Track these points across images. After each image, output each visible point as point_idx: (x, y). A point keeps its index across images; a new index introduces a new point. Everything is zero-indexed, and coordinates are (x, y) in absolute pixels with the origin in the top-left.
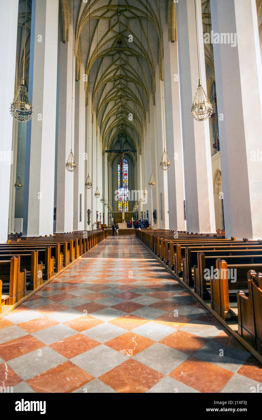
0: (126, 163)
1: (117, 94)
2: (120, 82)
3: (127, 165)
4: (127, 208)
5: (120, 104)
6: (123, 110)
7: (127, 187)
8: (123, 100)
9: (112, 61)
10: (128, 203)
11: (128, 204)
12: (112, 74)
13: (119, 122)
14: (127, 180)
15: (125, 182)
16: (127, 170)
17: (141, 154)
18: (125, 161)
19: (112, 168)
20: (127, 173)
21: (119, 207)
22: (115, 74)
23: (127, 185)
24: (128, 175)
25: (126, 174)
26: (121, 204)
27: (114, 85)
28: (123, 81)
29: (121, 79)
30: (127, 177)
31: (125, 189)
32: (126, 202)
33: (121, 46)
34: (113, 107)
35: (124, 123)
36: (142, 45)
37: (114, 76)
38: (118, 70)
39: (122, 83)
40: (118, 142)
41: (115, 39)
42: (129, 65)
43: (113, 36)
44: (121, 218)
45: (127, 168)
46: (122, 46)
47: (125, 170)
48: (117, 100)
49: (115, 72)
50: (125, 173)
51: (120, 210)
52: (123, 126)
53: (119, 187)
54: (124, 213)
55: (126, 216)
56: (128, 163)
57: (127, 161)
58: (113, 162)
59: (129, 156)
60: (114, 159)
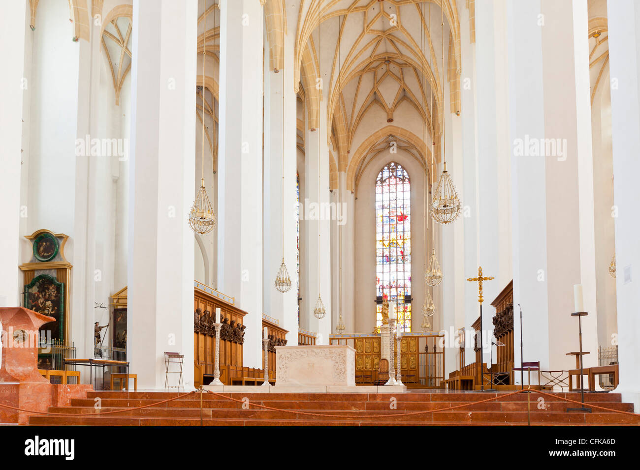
0: (403, 180)
3: (407, 186)
4: (404, 327)
7: (406, 257)
10: (411, 312)
11: (408, 315)
14: (408, 235)
15: (400, 242)
16: (408, 203)
18: (399, 173)
20: (407, 211)
23: (408, 251)
24: (409, 218)
25: (403, 218)
30: (408, 226)
31: (400, 266)
32: (402, 310)
40: (373, 101)
45: (408, 195)
47: (400, 203)
50: (399, 214)
53: (379, 259)
56: (409, 180)
57: (405, 174)
58: (360, 177)
59: (413, 155)
60: (362, 166)
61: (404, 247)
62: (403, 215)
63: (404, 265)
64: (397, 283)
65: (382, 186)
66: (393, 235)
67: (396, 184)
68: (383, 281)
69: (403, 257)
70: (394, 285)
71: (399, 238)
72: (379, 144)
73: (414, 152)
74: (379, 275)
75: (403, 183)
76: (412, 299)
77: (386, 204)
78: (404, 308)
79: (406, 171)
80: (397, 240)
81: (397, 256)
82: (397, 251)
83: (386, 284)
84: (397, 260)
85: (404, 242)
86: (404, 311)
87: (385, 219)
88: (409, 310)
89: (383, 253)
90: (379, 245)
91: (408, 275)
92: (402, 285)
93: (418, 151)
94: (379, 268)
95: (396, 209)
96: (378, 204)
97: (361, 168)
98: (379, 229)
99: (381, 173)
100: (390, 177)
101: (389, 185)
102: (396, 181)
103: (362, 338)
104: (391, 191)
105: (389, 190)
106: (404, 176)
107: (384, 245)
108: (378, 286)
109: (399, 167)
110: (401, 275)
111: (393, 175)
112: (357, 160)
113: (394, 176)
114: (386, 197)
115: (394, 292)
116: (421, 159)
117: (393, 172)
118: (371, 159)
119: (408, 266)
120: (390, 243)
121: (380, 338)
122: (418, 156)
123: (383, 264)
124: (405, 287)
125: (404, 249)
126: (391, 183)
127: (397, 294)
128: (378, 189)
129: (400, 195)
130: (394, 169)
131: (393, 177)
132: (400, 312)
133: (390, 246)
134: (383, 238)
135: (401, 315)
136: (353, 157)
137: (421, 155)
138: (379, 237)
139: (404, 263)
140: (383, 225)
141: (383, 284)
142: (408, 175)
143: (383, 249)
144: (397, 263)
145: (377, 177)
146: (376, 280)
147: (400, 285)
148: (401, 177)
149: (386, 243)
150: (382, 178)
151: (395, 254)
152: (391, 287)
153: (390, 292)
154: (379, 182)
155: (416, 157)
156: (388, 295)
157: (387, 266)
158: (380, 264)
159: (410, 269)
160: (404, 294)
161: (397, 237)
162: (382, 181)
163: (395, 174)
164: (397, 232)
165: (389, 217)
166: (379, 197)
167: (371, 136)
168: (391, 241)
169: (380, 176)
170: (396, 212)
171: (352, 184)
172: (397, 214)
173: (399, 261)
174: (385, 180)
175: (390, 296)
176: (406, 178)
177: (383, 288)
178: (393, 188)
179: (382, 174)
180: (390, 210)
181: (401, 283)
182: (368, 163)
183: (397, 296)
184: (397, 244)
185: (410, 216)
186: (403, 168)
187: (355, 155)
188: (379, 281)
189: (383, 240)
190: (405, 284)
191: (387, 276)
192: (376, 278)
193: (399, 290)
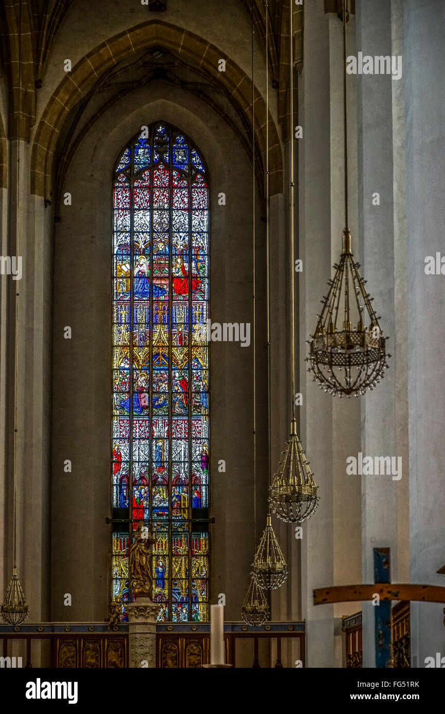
0: (190, 178)
3: (200, 197)
7: (198, 399)
10: (208, 555)
11: (201, 564)
15: (179, 355)
16: (202, 242)
18: (180, 156)
20: (202, 267)
24: (205, 287)
25: (189, 284)
31: (181, 425)
32: (182, 549)
45: (201, 221)
47: (180, 241)
56: (207, 177)
57: (196, 159)
58: (70, 158)
59: (218, 108)
60: (74, 126)
61: (190, 368)
62: (188, 275)
63: (189, 422)
64: (170, 471)
65: (131, 189)
66: (160, 332)
67: (171, 188)
68: (131, 462)
70: (160, 476)
71: (175, 343)
72: (125, 69)
73: (222, 100)
75: (189, 188)
76: (213, 521)
77: (142, 240)
78: (190, 544)
79: (200, 153)
80: (171, 346)
81: (171, 393)
82: (170, 379)
83: (137, 470)
84: (172, 403)
85: (189, 354)
86: (190, 555)
87: (138, 284)
88: (204, 549)
89: (132, 381)
90: (119, 362)
91: (200, 449)
92: (183, 476)
93: (233, 101)
94: (118, 428)
95: (170, 260)
96: (118, 241)
97: (71, 133)
98: (120, 313)
99: (126, 152)
100: (152, 166)
101: (151, 188)
102: (171, 177)
103: (75, 637)
104: (155, 206)
105: (151, 201)
106: (192, 166)
107: (133, 359)
108: (115, 479)
109: (180, 139)
111: (161, 159)
112: (63, 109)
113: (165, 163)
114: (142, 218)
115: (160, 497)
116: (240, 124)
117: (161, 154)
118: (102, 110)
119: (202, 426)
120: (150, 353)
121: (127, 636)
122: (232, 113)
123: (131, 416)
124: (192, 482)
125: (191, 375)
126: (157, 183)
127: (171, 504)
128: (121, 198)
129: (180, 218)
130: (165, 143)
131: (161, 167)
132: (178, 555)
133: (151, 363)
134: (132, 338)
135: (180, 567)
136: (52, 100)
137: (240, 111)
138: (120, 335)
139: (189, 415)
140: (132, 301)
141: (131, 470)
142: (204, 164)
143: (132, 370)
144: (171, 414)
145: (117, 162)
147: (178, 478)
148: (185, 168)
149: (141, 355)
150: (130, 166)
151: (164, 386)
152: (154, 483)
153: (151, 497)
154: (122, 178)
155: (227, 116)
156: (145, 503)
158: (121, 415)
159: (204, 434)
160: (190, 504)
161: (170, 339)
162: (132, 175)
163: (166, 157)
164: (171, 325)
165: (151, 278)
166: (121, 220)
167: (103, 45)
168: (155, 350)
169: (125, 160)
170: (170, 266)
171: (45, 177)
172: (170, 273)
173: (178, 410)
174: (141, 171)
175: (152, 509)
176: (198, 172)
177: (129, 481)
178: (161, 199)
179: (131, 156)
180: (151, 260)
181: (181, 470)
182: (94, 119)
183: (171, 508)
184: (170, 357)
185: (207, 280)
186: (191, 144)
187: (56, 93)
188: (119, 462)
189: (132, 346)
190: (191, 475)
191: (141, 452)
192: (112, 453)
193: (176, 491)
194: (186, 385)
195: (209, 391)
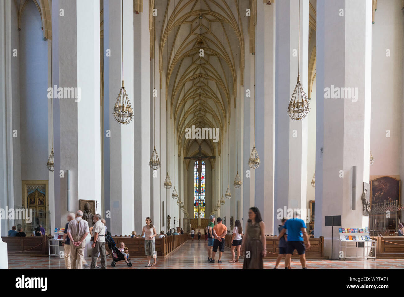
0: (203, 165)
1: (195, 93)
2: (199, 81)
3: (204, 167)
5: (198, 102)
6: (201, 108)
7: (204, 191)
8: (201, 97)
9: (192, 61)
12: (191, 74)
13: (197, 120)
14: (204, 183)
16: (204, 172)
17: (220, 156)
19: (188, 170)
20: (204, 175)
21: (195, 213)
22: (194, 73)
23: (204, 189)
24: (205, 178)
26: (197, 210)
27: (193, 84)
28: (202, 79)
29: (200, 77)
30: (204, 180)
31: (202, 194)
32: (202, 208)
33: (201, 46)
34: (191, 106)
35: (202, 121)
36: (223, 48)
37: (193, 75)
38: (197, 69)
39: (201, 81)
41: (195, 41)
42: (210, 64)
43: (194, 38)
44: (197, 224)
45: (205, 170)
46: (203, 46)
48: (195, 97)
49: (194, 71)
51: (196, 216)
52: (201, 124)
53: (195, 191)
54: (200, 220)
55: (202, 223)
56: (205, 165)
57: (204, 163)
58: (190, 164)
62: (203, 176)
69: (203, 191)
74: (195, 196)
76: (206, 205)
83: (197, 199)
86: (203, 209)
89: (196, 189)
90: (195, 186)
91: (204, 197)
94: (195, 194)
98: (195, 181)
106: (203, 163)
107: (197, 186)
108: (195, 200)
110: (202, 196)
115: (200, 202)
119: (204, 194)
124: (203, 200)
138: (195, 184)
146: (194, 198)
153: (198, 202)
157: (197, 194)
160: (203, 203)
162: (196, 165)
167: (194, 152)
169: (196, 163)
177: (196, 200)
179: (196, 162)
181: (202, 199)
189: (196, 185)
190: (203, 199)
191: (197, 197)
192: (194, 197)
193: (201, 201)
194: (202, 189)
195: (205, 190)
